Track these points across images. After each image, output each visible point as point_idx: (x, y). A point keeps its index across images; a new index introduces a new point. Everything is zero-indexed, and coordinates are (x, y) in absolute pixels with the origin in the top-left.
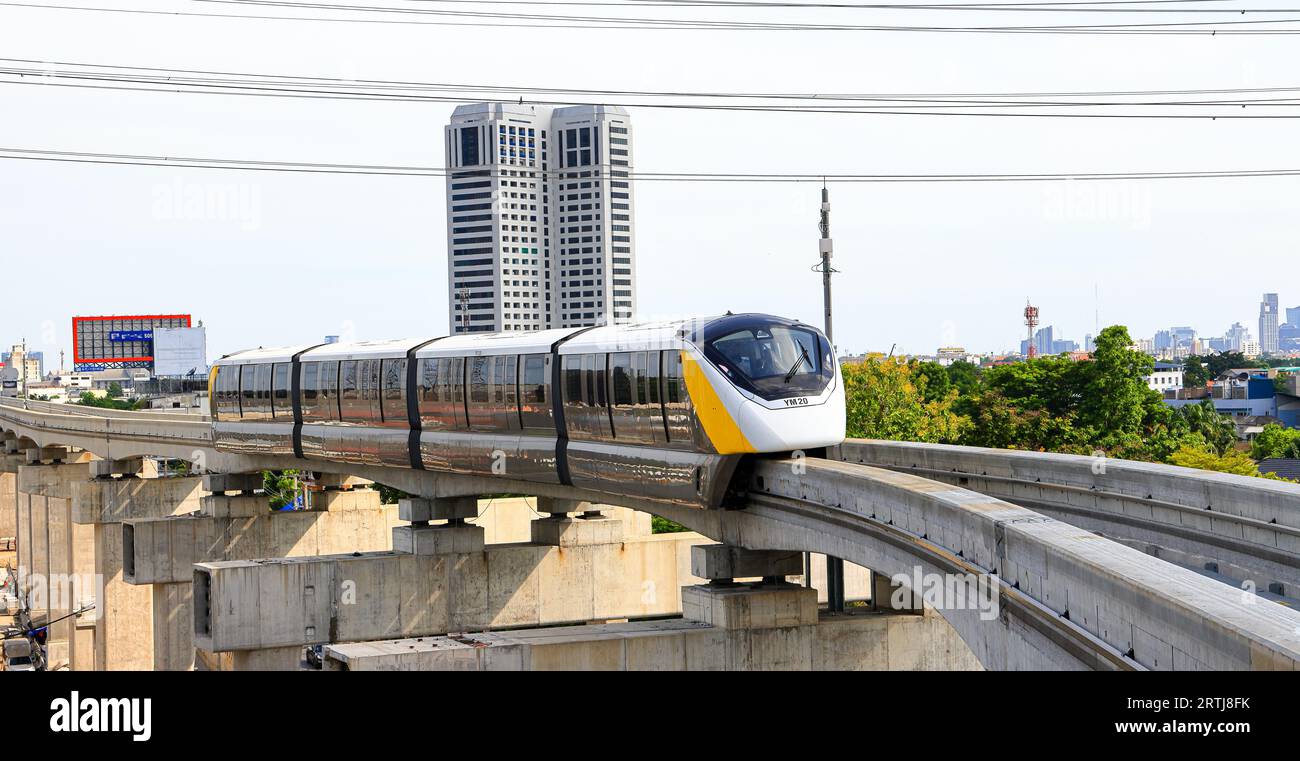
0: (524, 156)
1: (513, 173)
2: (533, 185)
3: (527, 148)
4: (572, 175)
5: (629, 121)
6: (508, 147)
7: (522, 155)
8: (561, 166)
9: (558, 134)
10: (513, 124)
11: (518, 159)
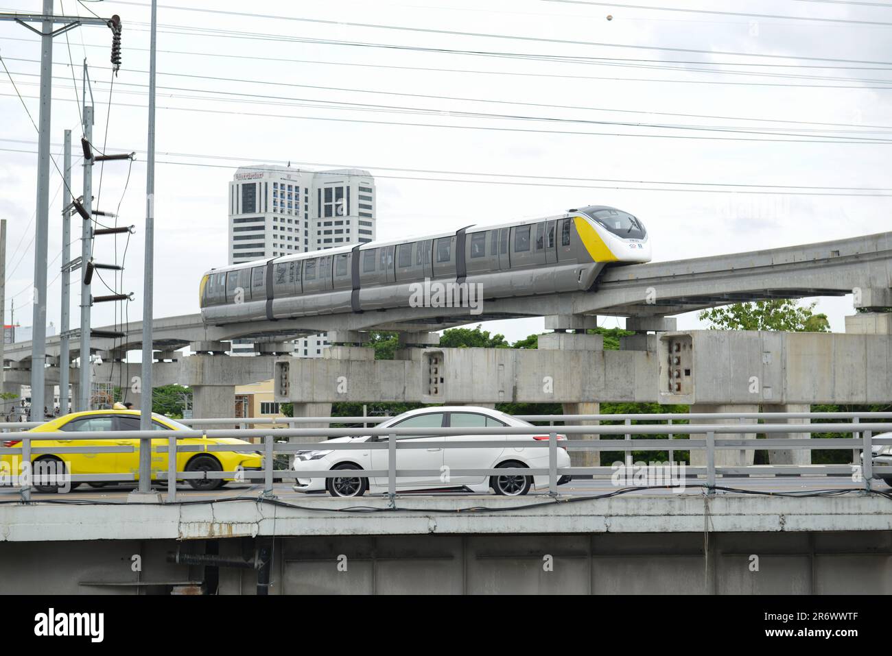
0: (291, 207)
1: (282, 220)
2: (297, 230)
3: (294, 201)
4: (329, 224)
5: (373, 182)
6: (279, 199)
7: (290, 206)
8: (319, 216)
9: (317, 191)
10: (283, 182)
11: (286, 209)
